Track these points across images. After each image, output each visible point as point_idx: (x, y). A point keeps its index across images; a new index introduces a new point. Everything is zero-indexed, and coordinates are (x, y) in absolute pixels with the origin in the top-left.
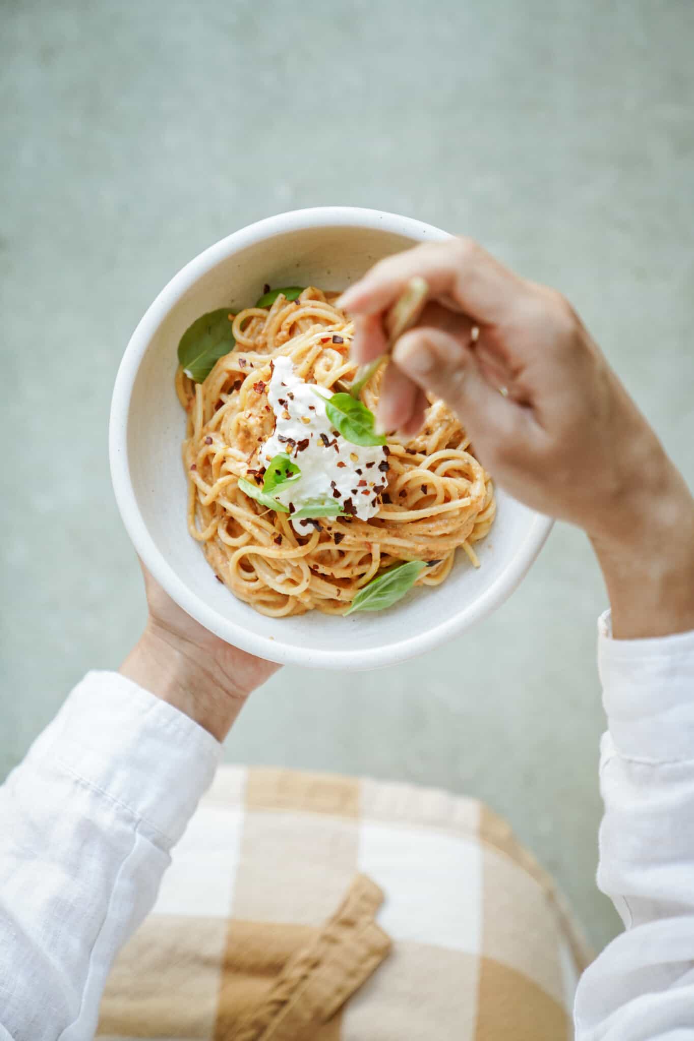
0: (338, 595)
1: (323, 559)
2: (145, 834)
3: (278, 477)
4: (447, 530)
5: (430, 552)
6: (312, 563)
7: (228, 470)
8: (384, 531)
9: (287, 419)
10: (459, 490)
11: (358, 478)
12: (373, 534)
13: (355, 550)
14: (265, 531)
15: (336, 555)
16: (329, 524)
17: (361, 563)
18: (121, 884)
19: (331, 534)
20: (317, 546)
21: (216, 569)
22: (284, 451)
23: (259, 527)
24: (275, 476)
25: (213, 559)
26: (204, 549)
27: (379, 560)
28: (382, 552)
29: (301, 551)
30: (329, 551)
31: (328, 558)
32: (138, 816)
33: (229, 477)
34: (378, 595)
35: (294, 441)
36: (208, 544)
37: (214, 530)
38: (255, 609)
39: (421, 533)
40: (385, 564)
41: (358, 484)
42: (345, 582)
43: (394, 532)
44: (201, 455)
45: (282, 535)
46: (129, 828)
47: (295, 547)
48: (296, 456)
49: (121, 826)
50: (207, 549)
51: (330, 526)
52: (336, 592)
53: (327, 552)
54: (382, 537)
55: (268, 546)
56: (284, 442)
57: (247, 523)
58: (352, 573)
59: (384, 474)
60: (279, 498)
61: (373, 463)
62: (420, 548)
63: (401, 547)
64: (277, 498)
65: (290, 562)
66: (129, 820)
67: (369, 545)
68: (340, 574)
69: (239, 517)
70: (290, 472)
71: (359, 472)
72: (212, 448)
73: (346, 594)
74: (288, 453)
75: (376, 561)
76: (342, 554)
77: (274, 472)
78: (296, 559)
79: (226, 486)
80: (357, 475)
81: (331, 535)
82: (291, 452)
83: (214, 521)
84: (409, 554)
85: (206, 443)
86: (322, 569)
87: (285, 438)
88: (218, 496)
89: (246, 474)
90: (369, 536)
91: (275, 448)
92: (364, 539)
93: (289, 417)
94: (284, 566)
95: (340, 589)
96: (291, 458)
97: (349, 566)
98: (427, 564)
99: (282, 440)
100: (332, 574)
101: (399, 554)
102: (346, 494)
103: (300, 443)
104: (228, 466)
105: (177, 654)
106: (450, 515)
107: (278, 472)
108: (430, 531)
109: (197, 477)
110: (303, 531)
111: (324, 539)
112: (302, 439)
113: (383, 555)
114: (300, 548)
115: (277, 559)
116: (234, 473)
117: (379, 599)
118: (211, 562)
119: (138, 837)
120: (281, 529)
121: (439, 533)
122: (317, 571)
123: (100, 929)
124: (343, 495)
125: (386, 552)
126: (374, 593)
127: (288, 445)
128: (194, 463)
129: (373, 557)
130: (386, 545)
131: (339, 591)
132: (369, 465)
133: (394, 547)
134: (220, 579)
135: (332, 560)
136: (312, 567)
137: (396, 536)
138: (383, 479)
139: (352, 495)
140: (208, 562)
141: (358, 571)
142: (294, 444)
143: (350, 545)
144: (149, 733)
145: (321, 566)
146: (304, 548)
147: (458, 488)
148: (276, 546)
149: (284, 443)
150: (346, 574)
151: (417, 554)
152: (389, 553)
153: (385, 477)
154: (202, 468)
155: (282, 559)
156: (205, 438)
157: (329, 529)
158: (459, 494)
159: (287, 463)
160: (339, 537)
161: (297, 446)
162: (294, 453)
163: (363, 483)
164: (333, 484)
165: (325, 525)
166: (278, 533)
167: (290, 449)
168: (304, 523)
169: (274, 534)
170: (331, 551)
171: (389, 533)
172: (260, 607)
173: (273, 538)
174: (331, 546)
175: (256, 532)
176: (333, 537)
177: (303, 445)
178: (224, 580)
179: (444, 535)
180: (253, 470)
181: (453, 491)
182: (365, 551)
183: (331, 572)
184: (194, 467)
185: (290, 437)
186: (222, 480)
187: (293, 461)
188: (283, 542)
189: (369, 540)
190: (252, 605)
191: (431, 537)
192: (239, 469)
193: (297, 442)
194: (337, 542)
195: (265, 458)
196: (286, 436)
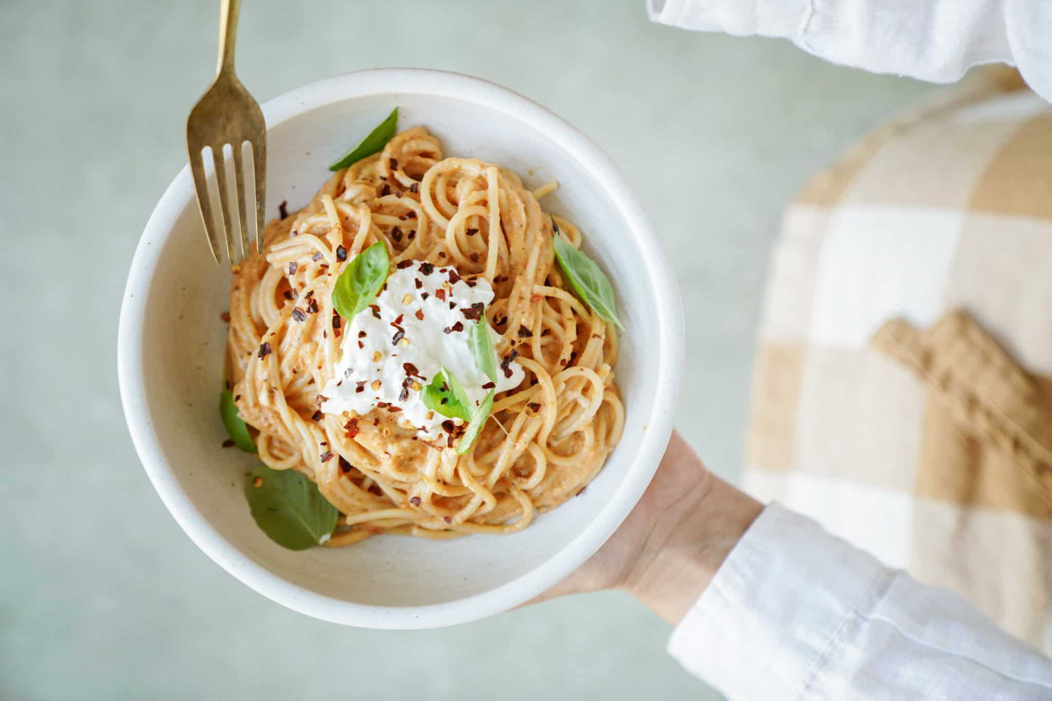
0: (599, 337)
1: (552, 353)
2: (871, 604)
3: (450, 401)
4: (521, 206)
5: (544, 228)
6: (559, 366)
7: (453, 474)
8: (518, 280)
9: (380, 384)
10: (475, 190)
11: (432, 298)
12: (521, 292)
13: (541, 315)
14: (525, 425)
15: (546, 339)
16: (508, 343)
17: (558, 310)
18: (929, 637)
19: (520, 341)
20: (537, 362)
21: (568, 496)
22: (418, 393)
23: (522, 431)
24: (449, 406)
25: (556, 499)
26: (544, 509)
27: (554, 288)
28: (544, 284)
29: (544, 380)
30: (542, 347)
31: (552, 348)
32: (851, 615)
33: (462, 473)
34: (596, 292)
35: (406, 380)
36: (539, 504)
37: (524, 495)
38: (615, 447)
39: (522, 237)
40: (558, 280)
41: (442, 300)
42: (582, 330)
43: (520, 268)
44: (432, 510)
45: (529, 402)
46: (866, 626)
47: (540, 388)
48: (424, 379)
49: (862, 638)
50: (544, 506)
51: (510, 342)
52: (596, 339)
53: (544, 349)
54: (525, 281)
55: (543, 419)
56: (407, 393)
57: (517, 448)
58: (570, 319)
59: (436, 270)
60: (477, 402)
61: (417, 280)
62: (541, 239)
63: (539, 261)
64: (478, 405)
65: (559, 393)
66: (854, 626)
67: (535, 298)
68: (571, 335)
69: (509, 459)
70: (443, 386)
71: (425, 296)
72: (425, 498)
73: (597, 328)
74: (421, 388)
75: (555, 291)
76: (546, 332)
77: (444, 406)
78: (556, 386)
79: (474, 477)
80: (428, 299)
81: (522, 343)
82: (418, 384)
83: (514, 493)
84: (546, 252)
85: (417, 505)
86: (566, 355)
87: (402, 392)
88: (485, 486)
89: (453, 449)
90: (523, 296)
91: (417, 406)
92: (527, 302)
93: (378, 382)
94: (565, 400)
95: (592, 335)
96: (425, 384)
97: (562, 324)
98: (557, 233)
99: (405, 396)
100: (572, 343)
101: (547, 265)
102: (456, 316)
103: (408, 374)
104: (448, 474)
105: (662, 556)
106: (504, 201)
107: (444, 401)
108: (522, 226)
109: (459, 517)
110: (518, 377)
111: (527, 350)
112: (403, 372)
113: (548, 283)
114: (541, 381)
115: (558, 409)
116: (454, 467)
117: (601, 291)
118: (559, 501)
119: (876, 615)
120: (521, 404)
121: (523, 215)
122: (569, 362)
123: (982, 666)
124: (459, 320)
125: (544, 280)
126: (594, 296)
127: (411, 387)
128: (442, 519)
129: (550, 295)
130: (536, 278)
131: (595, 336)
132: (419, 284)
133: (538, 270)
134: (581, 490)
135: (554, 343)
136: (564, 367)
137: (525, 266)
138: (443, 271)
139: (457, 309)
140: (559, 505)
141: (568, 314)
142: (409, 379)
143: (535, 322)
144: (752, 597)
145: (562, 357)
146: (540, 377)
147: (473, 190)
148: (543, 410)
149: (409, 393)
150: (572, 327)
151: (547, 244)
152: (546, 277)
153: (440, 269)
154: (450, 509)
155: (558, 403)
156: (412, 505)
157: (513, 343)
158: (480, 190)
159: (431, 389)
160: (524, 332)
161: (412, 377)
162: (420, 380)
163: (440, 294)
164: (447, 331)
165: (507, 349)
166: (526, 408)
167: (415, 384)
168: (509, 374)
169: (528, 413)
170: (543, 344)
171: (521, 274)
172: (613, 438)
173: (534, 414)
174: (537, 342)
175: (528, 436)
176: (524, 340)
177: (410, 369)
178: (580, 484)
179: (526, 209)
180: (448, 441)
181: (477, 196)
182: (542, 303)
183: (569, 344)
184: (448, 519)
185: (401, 385)
186: (465, 481)
187: (429, 382)
188: (536, 402)
189: (528, 296)
190: (611, 449)
191: (528, 224)
192: (449, 459)
193: (407, 377)
194: (529, 334)
195: (430, 421)
196: (401, 390)
